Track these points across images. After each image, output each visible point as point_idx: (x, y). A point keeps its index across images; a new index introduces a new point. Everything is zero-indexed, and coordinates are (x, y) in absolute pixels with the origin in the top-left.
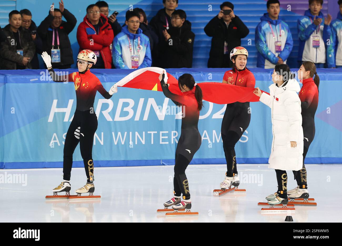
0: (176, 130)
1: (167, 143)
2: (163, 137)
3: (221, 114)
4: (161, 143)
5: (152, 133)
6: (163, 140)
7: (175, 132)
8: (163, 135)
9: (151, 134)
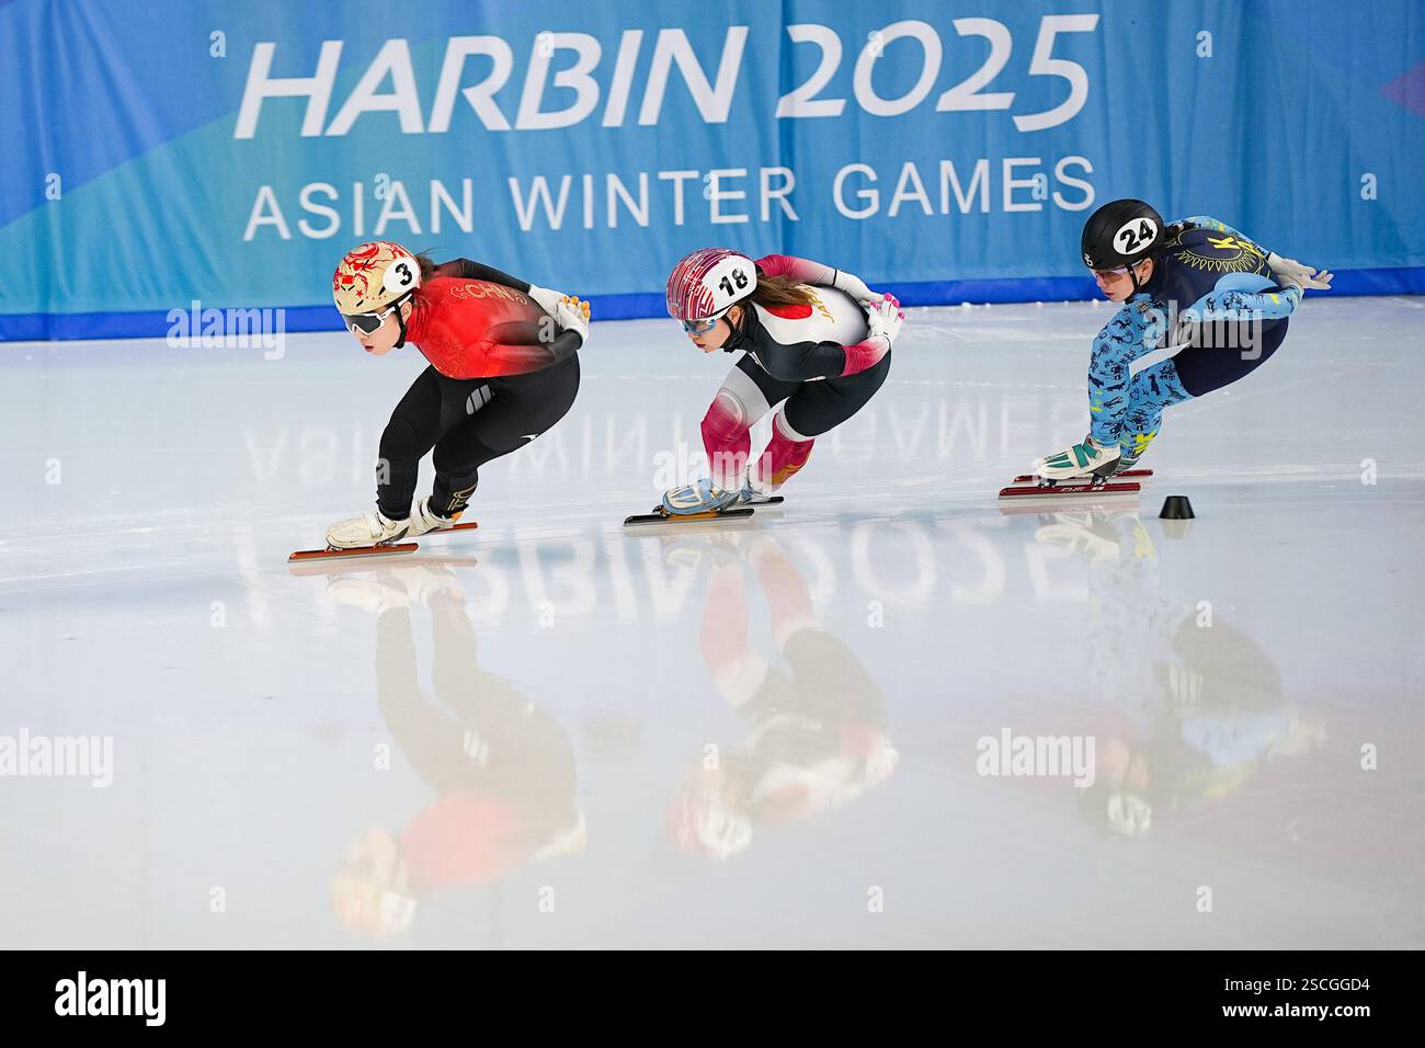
0: (783, 165)
1: (743, 219)
2: (727, 195)
3: (977, 93)
4: (716, 218)
5: (678, 177)
6: (728, 207)
7: (778, 171)
8: (726, 184)
9: (672, 182)
